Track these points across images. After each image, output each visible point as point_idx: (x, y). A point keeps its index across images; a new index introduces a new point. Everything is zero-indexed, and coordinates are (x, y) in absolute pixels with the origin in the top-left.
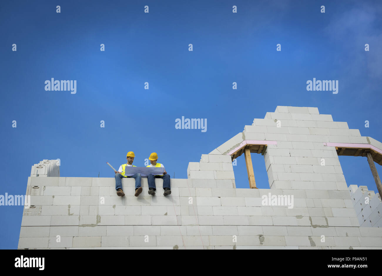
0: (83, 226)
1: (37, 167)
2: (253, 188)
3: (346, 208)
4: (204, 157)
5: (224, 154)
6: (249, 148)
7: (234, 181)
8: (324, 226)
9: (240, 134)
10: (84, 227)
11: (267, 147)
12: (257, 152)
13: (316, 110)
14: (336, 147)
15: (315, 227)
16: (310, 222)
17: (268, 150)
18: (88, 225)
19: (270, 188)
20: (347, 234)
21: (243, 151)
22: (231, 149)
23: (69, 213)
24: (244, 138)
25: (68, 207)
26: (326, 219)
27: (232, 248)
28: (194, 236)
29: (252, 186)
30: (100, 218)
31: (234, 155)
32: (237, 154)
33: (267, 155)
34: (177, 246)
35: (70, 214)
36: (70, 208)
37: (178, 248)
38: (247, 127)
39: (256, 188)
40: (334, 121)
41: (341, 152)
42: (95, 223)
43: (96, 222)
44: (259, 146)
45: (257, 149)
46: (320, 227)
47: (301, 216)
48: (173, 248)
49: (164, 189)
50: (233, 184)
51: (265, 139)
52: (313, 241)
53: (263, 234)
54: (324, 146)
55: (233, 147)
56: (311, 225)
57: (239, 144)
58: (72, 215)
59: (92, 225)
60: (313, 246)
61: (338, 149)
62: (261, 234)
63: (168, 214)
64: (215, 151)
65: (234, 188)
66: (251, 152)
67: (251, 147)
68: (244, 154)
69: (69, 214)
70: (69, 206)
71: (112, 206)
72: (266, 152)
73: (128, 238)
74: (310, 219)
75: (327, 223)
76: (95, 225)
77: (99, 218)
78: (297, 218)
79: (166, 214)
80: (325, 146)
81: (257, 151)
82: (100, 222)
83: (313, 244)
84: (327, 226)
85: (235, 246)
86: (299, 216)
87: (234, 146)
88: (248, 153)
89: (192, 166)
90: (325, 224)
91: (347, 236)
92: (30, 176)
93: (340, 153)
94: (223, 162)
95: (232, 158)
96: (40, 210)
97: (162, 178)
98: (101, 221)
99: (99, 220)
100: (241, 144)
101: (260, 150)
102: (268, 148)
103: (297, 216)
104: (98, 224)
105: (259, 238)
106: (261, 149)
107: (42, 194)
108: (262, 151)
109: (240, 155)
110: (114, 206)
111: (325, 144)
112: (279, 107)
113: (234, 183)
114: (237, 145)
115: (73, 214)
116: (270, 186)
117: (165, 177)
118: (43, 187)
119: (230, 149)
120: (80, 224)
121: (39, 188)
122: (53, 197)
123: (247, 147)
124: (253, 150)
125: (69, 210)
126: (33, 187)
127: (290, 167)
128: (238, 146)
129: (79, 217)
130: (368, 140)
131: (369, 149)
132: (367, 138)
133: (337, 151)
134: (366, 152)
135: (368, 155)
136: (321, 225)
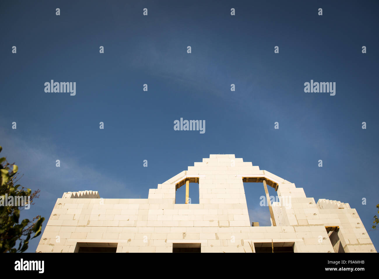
0: (79, 226)
1: (67, 193)
2: (186, 204)
3: (243, 214)
4: (159, 185)
5: (172, 183)
7: (174, 200)
9: (184, 172)
11: (199, 179)
12: (195, 182)
13: (233, 156)
14: (242, 177)
15: (220, 227)
16: (218, 224)
18: (81, 226)
19: (199, 204)
20: (241, 231)
21: (184, 181)
22: (177, 180)
24: (186, 174)
25: (73, 215)
26: (229, 222)
28: (142, 233)
29: (186, 202)
31: (178, 184)
32: (180, 184)
33: (200, 184)
34: (130, 239)
36: (75, 216)
38: (189, 167)
40: (244, 162)
42: (86, 225)
43: (87, 224)
44: (194, 178)
45: (194, 180)
47: (213, 220)
51: (199, 174)
52: (218, 237)
53: (185, 232)
54: (235, 177)
56: (218, 226)
58: (74, 220)
59: (84, 226)
60: (217, 239)
64: (166, 182)
65: (173, 203)
67: (190, 179)
68: (185, 183)
70: (75, 215)
71: (98, 215)
72: (199, 182)
73: (102, 234)
74: (219, 222)
75: (229, 224)
76: (86, 226)
77: (89, 222)
79: (128, 220)
82: (89, 224)
84: (229, 227)
85: (166, 239)
87: (179, 179)
88: (188, 182)
89: (151, 191)
90: (228, 225)
91: (241, 232)
93: (246, 181)
94: (170, 189)
95: (176, 186)
96: (59, 217)
98: (90, 224)
99: (88, 224)
100: (183, 177)
103: (210, 220)
104: (88, 226)
105: (183, 235)
106: (196, 180)
107: (62, 208)
110: (99, 215)
111: (236, 176)
112: (211, 156)
116: (199, 202)
118: (64, 204)
119: (175, 181)
120: (78, 225)
121: (61, 204)
122: (68, 209)
123: (187, 179)
124: (190, 181)
125: (74, 217)
126: (59, 204)
128: (181, 179)
129: (78, 221)
130: (264, 172)
131: (264, 178)
132: (263, 171)
133: (243, 179)
134: (262, 179)
135: (263, 181)
136: (225, 226)
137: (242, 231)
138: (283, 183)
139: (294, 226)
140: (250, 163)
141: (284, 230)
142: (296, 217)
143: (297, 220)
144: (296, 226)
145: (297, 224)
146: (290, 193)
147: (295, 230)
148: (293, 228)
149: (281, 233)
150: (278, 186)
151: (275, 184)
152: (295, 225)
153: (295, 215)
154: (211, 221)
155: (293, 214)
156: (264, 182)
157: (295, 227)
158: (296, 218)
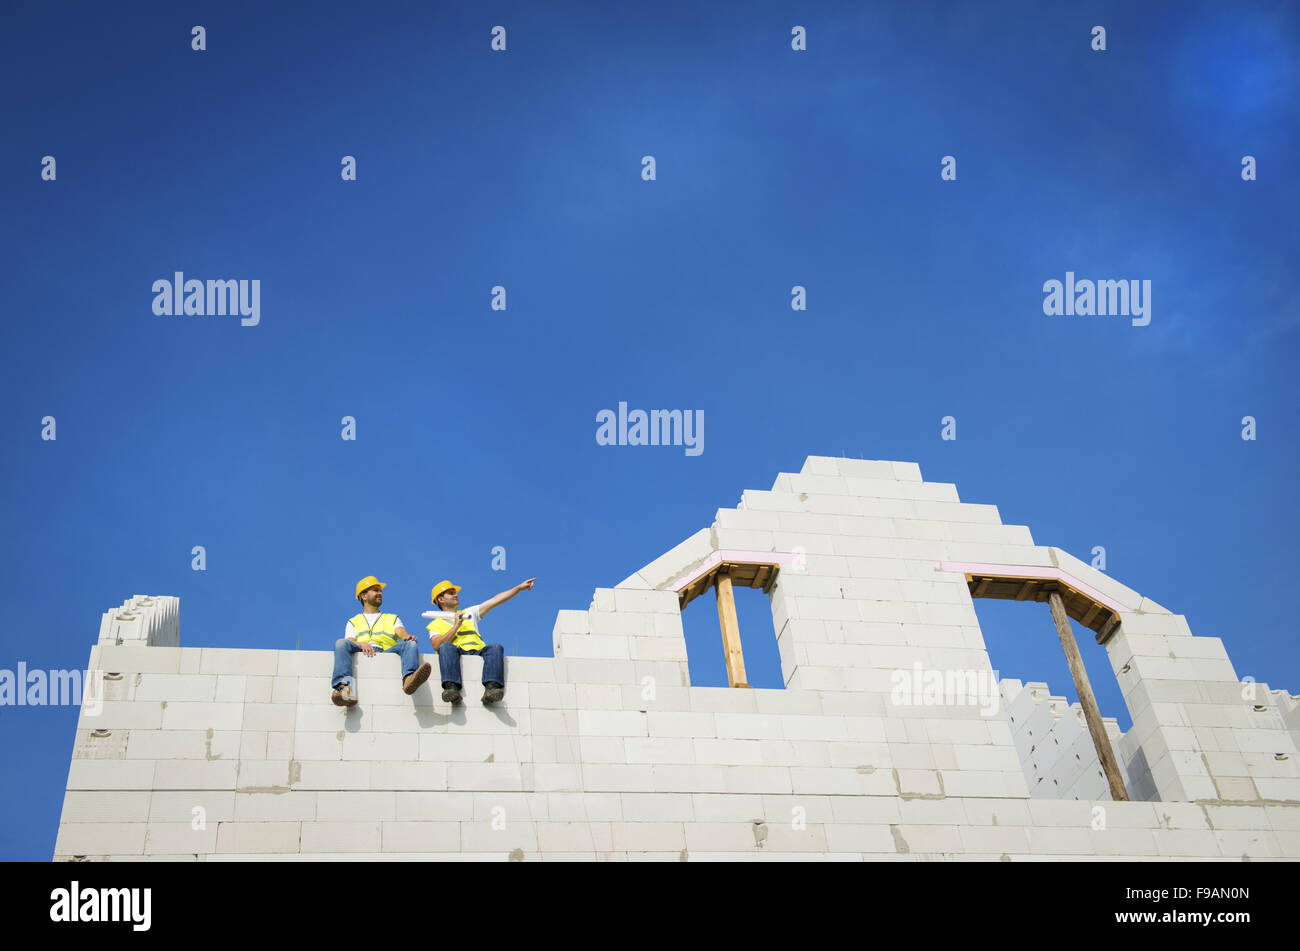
0: (249, 790)
1: (118, 618)
2: (737, 686)
3: (992, 744)
4: (601, 595)
5: (660, 588)
6: (730, 571)
7: (686, 666)
8: (931, 795)
9: (705, 533)
10: (250, 793)
11: (778, 570)
12: (751, 585)
13: (912, 469)
14: (967, 575)
15: (908, 797)
16: (894, 785)
17: (781, 580)
18: (261, 790)
19: (785, 688)
20: (994, 819)
21: (710, 579)
22: (679, 574)
23: (209, 753)
24: (715, 544)
25: (205, 734)
26: (939, 776)
27: (675, 858)
28: (570, 823)
29: (736, 681)
30: (299, 768)
31: (686, 592)
32: (695, 589)
33: (776, 595)
34: (519, 852)
35: (212, 755)
36: (213, 740)
37: (523, 856)
38: (723, 513)
39: (746, 686)
40: (962, 501)
41: (981, 589)
42: (283, 782)
43: (287, 780)
44: (756, 568)
45: (752, 577)
46: (922, 798)
47: (870, 767)
48: (510, 857)
49: (485, 684)
50: (683, 674)
51: (774, 549)
52: (902, 839)
53: (763, 819)
54: (936, 570)
55: (684, 569)
56: (897, 794)
57: (701, 561)
58: (216, 758)
59: (276, 790)
60: (902, 853)
61: (971, 580)
62: (761, 817)
63: (496, 759)
64: (633, 580)
65: (684, 684)
66: (733, 585)
67: (734, 569)
68: (713, 587)
69: (210, 757)
70: (210, 734)
71: (335, 735)
72: (776, 586)
73: (378, 829)
74: (896, 776)
75: (942, 788)
76: (285, 790)
77: (295, 767)
78: (861, 773)
79: (491, 759)
80: (939, 571)
81: (750, 583)
82: (298, 779)
83: (902, 846)
84: (942, 796)
85: (684, 853)
86: (865, 767)
87: (687, 567)
88: (726, 586)
89: (568, 622)
90: (936, 791)
91: (995, 823)
92: (96, 643)
93: (978, 591)
94: (656, 612)
95: (680, 599)
96: (125, 745)
97: (480, 655)
98: (302, 778)
99: (294, 777)
100: (707, 560)
101: (759, 580)
102: (780, 573)
103: (859, 767)
104: (294, 787)
105: (754, 829)
106: (762, 575)
107: (130, 697)
108: (766, 580)
109: (702, 593)
110: (341, 735)
111: (938, 567)
112: (813, 461)
113: (687, 671)
114: (695, 562)
115: (219, 755)
116: (786, 680)
117: (489, 652)
118: (134, 676)
119: (674, 575)
120: (241, 786)
121: (121, 678)
122: (164, 705)
123: (723, 571)
124: (738, 578)
125: (209, 744)
126: (106, 675)
127: (842, 628)
128: (697, 567)
129: (239, 765)
130: (1053, 556)
131: (1056, 582)
132: (1050, 552)
133: (969, 584)
134: (1046, 589)
135: (1052, 597)
136: (924, 794)
137: (998, 819)
138: (1139, 612)
139: (1202, 803)
140: (992, 511)
141: (1168, 819)
142: (1207, 765)
143: (1211, 776)
144: (1212, 802)
145: (1216, 797)
146: (1172, 656)
147: (1208, 820)
148: (1202, 812)
149: (1156, 833)
150: (1119, 623)
151: (1107, 613)
152: (1208, 798)
153: (1203, 758)
154: (865, 769)
155: (1195, 751)
156: (1056, 601)
157: (1207, 807)
158: (1209, 772)
